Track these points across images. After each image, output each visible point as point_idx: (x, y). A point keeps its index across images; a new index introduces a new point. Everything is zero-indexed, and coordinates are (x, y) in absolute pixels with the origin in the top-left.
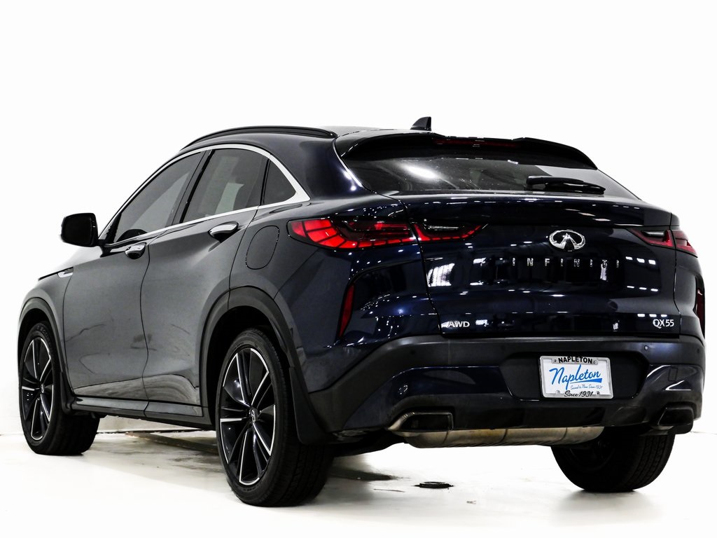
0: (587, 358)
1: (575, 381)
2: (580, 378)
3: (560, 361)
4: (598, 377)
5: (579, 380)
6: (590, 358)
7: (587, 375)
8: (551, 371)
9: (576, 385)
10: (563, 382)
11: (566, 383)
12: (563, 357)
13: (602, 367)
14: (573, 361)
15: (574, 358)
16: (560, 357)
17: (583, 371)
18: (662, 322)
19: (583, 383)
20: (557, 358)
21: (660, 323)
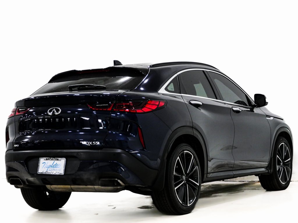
1: (51, 167)
2: (53, 166)
3: (47, 159)
5: (53, 167)
6: (58, 158)
7: (56, 165)
8: (43, 163)
9: (51, 169)
10: (46, 168)
11: (47, 168)
13: (63, 161)
14: (51, 159)
15: (52, 158)
17: (55, 163)
18: (91, 143)
19: (54, 168)
20: (45, 158)
21: (90, 143)
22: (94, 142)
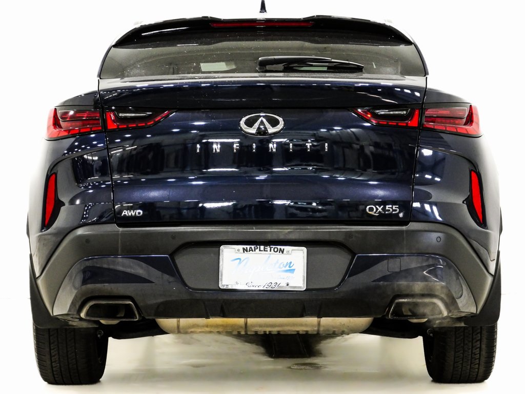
0: (279, 247)
3: (245, 250)
4: (290, 267)
6: (282, 247)
8: (233, 261)
12: (248, 247)
13: (298, 256)
14: (260, 250)
15: (262, 247)
16: (245, 247)
18: (380, 209)
20: (241, 247)
21: (377, 209)
22: (387, 206)
